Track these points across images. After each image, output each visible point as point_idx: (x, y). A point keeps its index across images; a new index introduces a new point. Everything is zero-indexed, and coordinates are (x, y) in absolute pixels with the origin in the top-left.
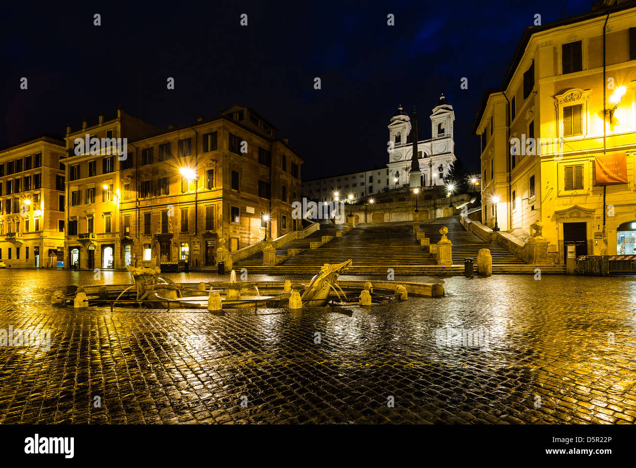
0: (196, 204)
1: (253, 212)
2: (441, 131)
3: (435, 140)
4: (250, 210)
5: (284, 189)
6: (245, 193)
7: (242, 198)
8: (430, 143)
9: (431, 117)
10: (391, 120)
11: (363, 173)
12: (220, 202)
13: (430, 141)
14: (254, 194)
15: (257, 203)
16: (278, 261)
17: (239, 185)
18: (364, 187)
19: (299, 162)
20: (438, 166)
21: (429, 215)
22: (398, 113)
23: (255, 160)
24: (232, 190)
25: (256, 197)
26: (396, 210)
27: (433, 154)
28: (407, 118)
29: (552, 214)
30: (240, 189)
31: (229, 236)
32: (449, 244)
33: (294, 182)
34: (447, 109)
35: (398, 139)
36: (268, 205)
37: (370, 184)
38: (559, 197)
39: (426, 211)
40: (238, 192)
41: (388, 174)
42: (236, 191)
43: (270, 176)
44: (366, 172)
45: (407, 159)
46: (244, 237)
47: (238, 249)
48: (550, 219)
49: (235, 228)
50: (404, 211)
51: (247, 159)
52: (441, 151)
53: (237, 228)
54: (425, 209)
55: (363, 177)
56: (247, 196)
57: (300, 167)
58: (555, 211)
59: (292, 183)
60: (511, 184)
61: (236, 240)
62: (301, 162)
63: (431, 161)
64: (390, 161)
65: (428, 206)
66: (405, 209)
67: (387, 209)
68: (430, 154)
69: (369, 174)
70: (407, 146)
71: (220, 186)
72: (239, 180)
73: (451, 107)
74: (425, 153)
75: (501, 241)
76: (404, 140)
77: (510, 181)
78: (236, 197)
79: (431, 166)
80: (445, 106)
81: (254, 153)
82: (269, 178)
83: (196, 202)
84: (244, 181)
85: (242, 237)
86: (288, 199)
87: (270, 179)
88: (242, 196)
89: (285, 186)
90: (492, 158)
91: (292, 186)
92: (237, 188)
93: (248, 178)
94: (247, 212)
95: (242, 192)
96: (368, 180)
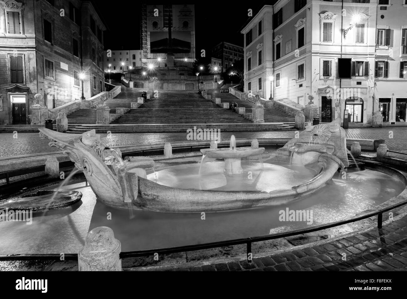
1: (67, 69)
4: (64, 66)
5: (93, 50)
6: (58, 48)
7: (55, 52)
11: (128, 51)
12: (32, 52)
14: (66, 50)
15: (70, 59)
16: (111, 119)
17: (53, 37)
18: (128, 62)
19: (103, 28)
21: (195, 87)
24: (46, 41)
26: (172, 81)
29: (317, 90)
30: (53, 42)
31: (44, 91)
32: (262, 107)
36: (80, 64)
37: (134, 61)
38: (320, 79)
39: (193, 84)
40: (52, 45)
42: (50, 43)
43: (81, 34)
44: (130, 51)
47: (54, 107)
48: (316, 93)
49: (50, 84)
50: (178, 83)
53: (52, 83)
54: (192, 83)
55: (127, 54)
56: (61, 51)
58: (318, 89)
59: (98, 47)
60: (275, 70)
61: (52, 97)
65: (194, 81)
66: (178, 81)
67: (166, 80)
69: (132, 52)
71: (32, 33)
72: (52, 31)
75: (277, 106)
77: (274, 68)
82: (79, 36)
84: (57, 34)
86: (96, 61)
87: (81, 38)
88: (56, 50)
89: (94, 48)
90: (260, 50)
91: (98, 49)
92: (50, 40)
93: (61, 32)
94: (61, 68)
95: (56, 45)
96: (132, 57)
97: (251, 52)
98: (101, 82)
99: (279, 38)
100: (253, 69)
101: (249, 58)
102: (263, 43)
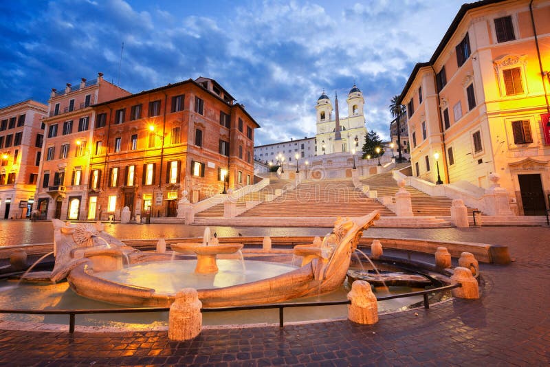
0: (162, 159)
4: (211, 165)
5: (241, 148)
6: (207, 150)
7: (204, 154)
12: (184, 156)
14: (215, 151)
15: (217, 159)
16: (238, 212)
17: (202, 142)
23: (217, 121)
24: (196, 146)
25: (216, 153)
29: (505, 166)
30: (203, 145)
31: (191, 188)
33: (249, 142)
35: (323, 117)
36: (227, 162)
38: (510, 150)
41: (316, 143)
42: (199, 147)
43: (229, 137)
46: (205, 190)
47: (199, 201)
48: (504, 170)
51: (210, 120)
53: (198, 181)
56: (209, 152)
58: (509, 164)
61: (197, 192)
71: (185, 142)
72: (203, 137)
78: (199, 153)
81: (216, 115)
83: (162, 156)
84: (206, 139)
85: (203, 189)
86: (244, 157)
88: (205, 152)
89: (241, 145)
91: (247, 146)
92: (200, 145)
93: (210, 137)
94: (208, 166)
95: (205, 148)
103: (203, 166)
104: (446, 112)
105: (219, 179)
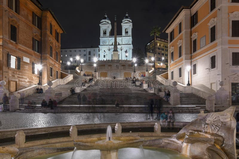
1: (29, 62)
2: (127, 32)
3: (124, 37)
4: (26, 60)
6: (22, 46)
7: (20, 49)
8: (121, 38)
9: (122, 24)
10: (101, 21)
11: (85, 49)
13: (122, 37)
14: (28, 47)
15: (31, 55)
17: (17, 38)
18: (85, 57)
19: (59, 31)
20: (126, 50)
22: (105, 18)
23: (30, 21)
24: (11, 41)
25: (30, 50)
27: (123, 44)
28: (110, 22)
30: (17, 41)
31: (8, 79)
33: (57, 44)
34: (129, 21)
35: (105, 33)
36: (40, 58)
37: (89, 56)
41: (99, 51)
42: (15, 42)
45: (110, 44)
46: (22, 81)
47: (16, 91)
51: (24, 19)
52: (126, 43)
53: (15, 73)
55: (85, 51)
56: (24, 48)
57: (60, 35)
59: (55, 45)
60: (192, 61)
61: (15, 83)
62: (61, 32)
63: (121, 47)
64: (101, 44)
67: (109, 70)
68: (121, 43)
69: (88, 50)
70: (110, 37)
72: (17, 34)
73: (131, 21)
74: (119, 43)
76: (108, 34)
77: (191, 59)
78: (15, 48)
79: (122, 50)
80: (129, 19)
81: (29, 15)
82: (40, 37)
84: (21, 36)
85: (19, 81)
86: (53, 56)
88: (20, 47)
89: (52, 46)
90: (180, 46)
91: (56, 47)
92: (15, 40)
93: (25, 34)
94: (24, 61)
95: (20, 44)
96: (88, 53)
97: (173, 48)
98: (57, 72)
99: (195, 35)
100: (175, 61)
101: (172, 52)
102: (182, 39)
103: (19, 60)
104: (195, 41)
105: (33, 73)
